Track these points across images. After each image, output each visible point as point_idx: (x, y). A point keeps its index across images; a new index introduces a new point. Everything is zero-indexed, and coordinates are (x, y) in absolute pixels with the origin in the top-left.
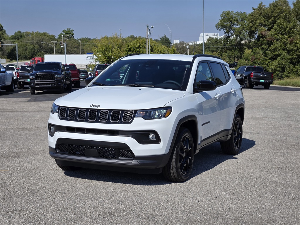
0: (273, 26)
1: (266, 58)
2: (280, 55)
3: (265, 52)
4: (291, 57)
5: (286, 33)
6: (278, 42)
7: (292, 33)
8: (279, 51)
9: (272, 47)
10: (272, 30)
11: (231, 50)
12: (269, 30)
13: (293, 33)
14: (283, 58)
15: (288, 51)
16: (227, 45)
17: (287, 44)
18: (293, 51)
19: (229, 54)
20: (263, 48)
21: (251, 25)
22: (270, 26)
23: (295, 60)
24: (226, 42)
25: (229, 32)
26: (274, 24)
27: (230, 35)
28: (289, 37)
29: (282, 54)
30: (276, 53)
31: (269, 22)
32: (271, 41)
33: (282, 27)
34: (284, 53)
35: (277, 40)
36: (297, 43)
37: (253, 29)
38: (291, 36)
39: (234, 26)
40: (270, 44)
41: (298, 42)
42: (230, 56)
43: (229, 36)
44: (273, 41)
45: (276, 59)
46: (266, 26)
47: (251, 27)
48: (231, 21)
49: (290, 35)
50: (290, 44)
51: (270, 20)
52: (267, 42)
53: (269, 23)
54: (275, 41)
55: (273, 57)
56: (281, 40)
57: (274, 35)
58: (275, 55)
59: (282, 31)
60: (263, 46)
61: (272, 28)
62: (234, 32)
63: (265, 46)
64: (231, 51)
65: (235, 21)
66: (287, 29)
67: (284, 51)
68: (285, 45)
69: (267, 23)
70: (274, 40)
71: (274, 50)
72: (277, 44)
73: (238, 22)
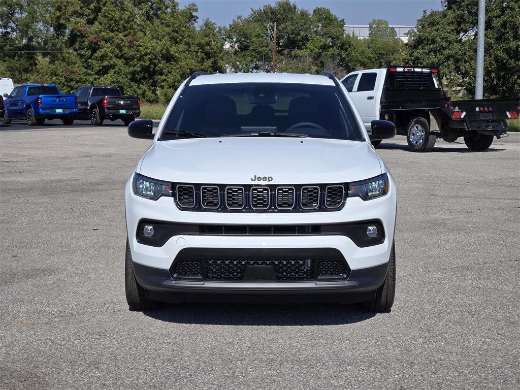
0: (97, 15)
1: (89, 71)
2: (113, 66)
3: (86, 61)
4: (132, 69)
5: (120, 29)
6: (108, 44)
7: (130, 29)
8: (111, 59)
9: (99, 54)
10: (96, 23)
11: (13, 57)
12: (90, 22)
13: (131, 28)
14: (119, 71)
15: (126, 59)
16: (5, 48)
17: (123, 48)
18: (135, 60)
19: (10, 65)
20: (82, 56)
21: (58, 14)
22: (92, 17)
23: (138, 75)
24: (4, 42)
25: (8, 24)
26: (99, 14)
27: (9, 30)
28: (125, 36)
29: (117, 65)
30: (106, 63)
31: (89, 9)
32: (96, 44)
33: (111, 19)
34: (120, 62)
35: (106, 41)
36: (140, 46)
37: (62, 21)
38: (129, 33)
39: (16, 15)
40: (94, 48)
41: (141, 44)
42: (11, 67)
43: (8, 33)
44: (99, 43)
45: (107, 74)
46: (81, 15)
47: (59, 18)
48: (11, 6)
49: (126, 32)
50: (130, 47)
51: (92, 6)
52: (89, 44)
53: (89, 11)
54: (103, 43)
55: (101, 70)
56: (113, 42)
57: (100, 33)
58: (104, 67)
59: (114, 25)
60: (83, 52)
61: (95, 19)
62: (17, 26)
63: (87, 50)
64: (14, 59)
65: (17, 5)
66: (121, 22)
67: (119, 60)
68: (120, 49)
69: (87, 11)
70: (100, 41)
71: (103, 58)
72: (106, 48)
73: (21, 7)
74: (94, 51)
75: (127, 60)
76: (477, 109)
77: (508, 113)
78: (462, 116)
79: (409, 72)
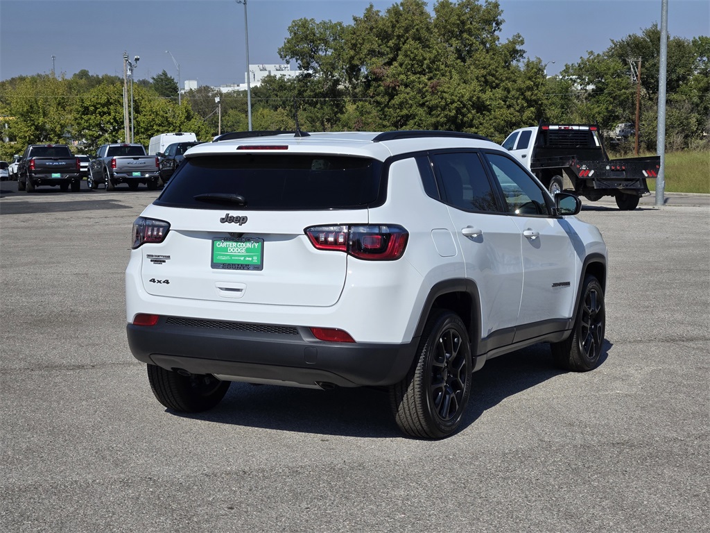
0: (397, 55)
1: (385, 123)
2: (413, 116)
3: (382, 110)
4: (433, 120)
5: (424, 70)
6: (408, 90)
7: (436, 70)
8: (411, 107)
9: (396, 100)
10: (396, 64)
11: (314, 104)
12: (389, 63)
13: (438, 69)
14: (420, 122)
15: (429, 108)
16: (305, 94)
17: (426, 94)
18: (439, 109)
19: (311, 115)
20: (378, 103)
21: (352, 53)
22: (391, 56)
23: (442, 126)
24: (304, 87)
25: (309, 64)
26: (399, 52)
27: (311, 72)
28: (430, 79)
29: (417, 115)
30: (405, 112)
31: (388, 47)
32: (394, 88)
33: (414, 59)
34: (421, 112)
35: (406, 86)
36: (445, 92)
37: (356, 62)
38: (435, 75)
39: (320, 53)
40: (391, 93)
41: (446, 90)
42: (311, 117)
43: (309, 75)
44: (397, 88)
45: (406, 125)
46: (381, 54)
47: (352, 58)
48: (312, 41)
49: (432, 75)
50: (433, 93)
51: (391, 43)
52: (385, 90)
53: (388, 49)
54: (402, 88)
55: (400, 120)
56: (413, 86)
57: (399, 76)
58: (402, 116)
59: (416, 66)
60: (378, 98)
61: (394, 59)
62: (320, 66)
63: (383, 96)
64: (315, 107)
65: (320, 40)
66: (426, 62)
67: (421, 109)
68: (423, 96)
69: (384, 49)
70: (399, 86)
71: (401, 106)
72: (404, 95)
73: (326, 42)
74: (392, 97)
75: (431, 110)
76: (608, 168)
77: (644, 172)
78: (590, 175)
79: (565, 130)
